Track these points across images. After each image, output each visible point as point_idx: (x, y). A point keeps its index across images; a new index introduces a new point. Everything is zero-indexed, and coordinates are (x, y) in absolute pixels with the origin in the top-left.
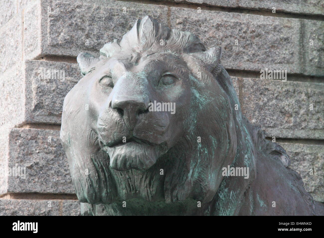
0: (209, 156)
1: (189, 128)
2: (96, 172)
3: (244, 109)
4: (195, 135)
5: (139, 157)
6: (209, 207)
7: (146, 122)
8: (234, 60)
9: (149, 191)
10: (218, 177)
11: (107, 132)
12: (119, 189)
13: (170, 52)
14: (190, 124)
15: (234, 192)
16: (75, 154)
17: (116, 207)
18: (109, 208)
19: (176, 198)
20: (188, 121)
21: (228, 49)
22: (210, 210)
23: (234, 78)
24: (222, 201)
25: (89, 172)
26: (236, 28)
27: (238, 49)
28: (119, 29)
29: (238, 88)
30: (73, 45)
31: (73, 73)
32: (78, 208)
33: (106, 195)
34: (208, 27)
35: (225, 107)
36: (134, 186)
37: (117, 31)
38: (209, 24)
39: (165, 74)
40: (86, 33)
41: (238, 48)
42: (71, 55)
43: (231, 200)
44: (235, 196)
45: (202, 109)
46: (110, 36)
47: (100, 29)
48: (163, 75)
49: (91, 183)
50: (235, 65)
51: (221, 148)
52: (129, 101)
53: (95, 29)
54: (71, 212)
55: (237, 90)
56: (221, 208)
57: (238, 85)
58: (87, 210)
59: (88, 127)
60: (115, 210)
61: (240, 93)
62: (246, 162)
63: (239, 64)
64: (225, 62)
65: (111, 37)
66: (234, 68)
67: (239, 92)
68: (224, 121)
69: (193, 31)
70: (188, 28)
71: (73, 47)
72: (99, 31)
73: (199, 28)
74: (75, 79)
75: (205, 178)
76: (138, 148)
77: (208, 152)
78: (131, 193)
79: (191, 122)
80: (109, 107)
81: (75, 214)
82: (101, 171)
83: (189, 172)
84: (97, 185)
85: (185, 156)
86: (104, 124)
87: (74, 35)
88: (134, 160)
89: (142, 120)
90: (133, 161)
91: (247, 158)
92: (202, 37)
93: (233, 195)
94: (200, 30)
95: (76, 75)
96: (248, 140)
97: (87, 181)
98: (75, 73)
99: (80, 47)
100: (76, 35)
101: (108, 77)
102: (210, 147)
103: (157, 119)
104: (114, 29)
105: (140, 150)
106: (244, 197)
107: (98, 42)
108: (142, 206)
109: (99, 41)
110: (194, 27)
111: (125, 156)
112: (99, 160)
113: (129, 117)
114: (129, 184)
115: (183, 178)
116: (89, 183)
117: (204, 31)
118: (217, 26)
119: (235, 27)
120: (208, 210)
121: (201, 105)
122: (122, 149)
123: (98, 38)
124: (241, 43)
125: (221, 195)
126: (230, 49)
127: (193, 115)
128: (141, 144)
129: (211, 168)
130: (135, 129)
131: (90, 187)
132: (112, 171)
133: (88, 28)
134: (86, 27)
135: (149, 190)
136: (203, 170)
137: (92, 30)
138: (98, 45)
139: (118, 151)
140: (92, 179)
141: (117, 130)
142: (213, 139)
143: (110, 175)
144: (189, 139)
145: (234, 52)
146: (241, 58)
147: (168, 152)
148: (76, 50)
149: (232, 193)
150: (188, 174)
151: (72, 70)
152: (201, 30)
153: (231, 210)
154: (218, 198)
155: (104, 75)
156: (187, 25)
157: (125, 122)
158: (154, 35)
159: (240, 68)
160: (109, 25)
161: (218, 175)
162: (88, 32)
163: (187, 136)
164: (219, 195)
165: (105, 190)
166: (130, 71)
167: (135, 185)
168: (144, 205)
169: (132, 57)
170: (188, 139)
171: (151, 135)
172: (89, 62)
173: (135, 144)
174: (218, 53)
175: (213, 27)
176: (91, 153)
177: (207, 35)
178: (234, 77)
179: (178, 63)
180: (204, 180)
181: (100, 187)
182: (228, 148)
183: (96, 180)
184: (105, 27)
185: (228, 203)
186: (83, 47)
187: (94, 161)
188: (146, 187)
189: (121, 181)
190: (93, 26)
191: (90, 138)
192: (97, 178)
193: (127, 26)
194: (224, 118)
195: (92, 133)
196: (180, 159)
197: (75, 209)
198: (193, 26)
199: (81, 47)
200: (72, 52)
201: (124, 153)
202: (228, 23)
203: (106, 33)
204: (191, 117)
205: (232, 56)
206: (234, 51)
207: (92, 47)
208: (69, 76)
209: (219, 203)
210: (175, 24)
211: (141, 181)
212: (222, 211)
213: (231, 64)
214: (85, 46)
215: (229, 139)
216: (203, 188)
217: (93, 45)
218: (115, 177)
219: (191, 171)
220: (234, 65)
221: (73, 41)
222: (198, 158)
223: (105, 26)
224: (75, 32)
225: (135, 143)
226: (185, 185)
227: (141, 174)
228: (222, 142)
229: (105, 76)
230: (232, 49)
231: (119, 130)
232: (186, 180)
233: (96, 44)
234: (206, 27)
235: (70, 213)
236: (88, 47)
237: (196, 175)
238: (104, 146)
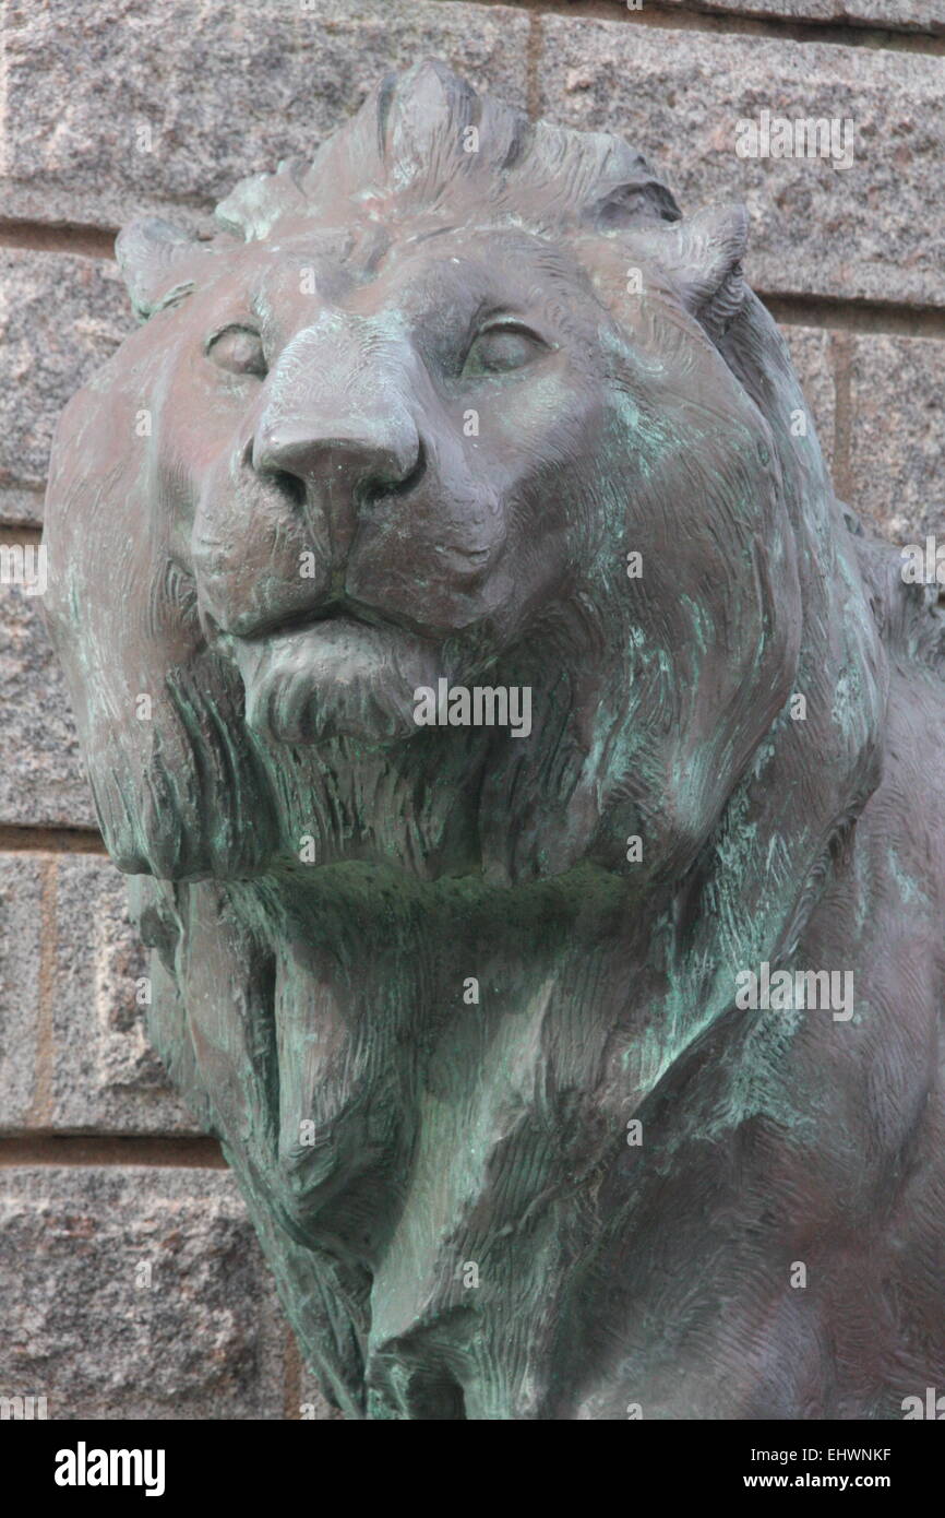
0: (677, 686)
1: (593, 560)
2: (187, 743)
3: (855, 470)
4: (618, 595)
5: (368, 687)
6: (675, 904)
7: (403, 534)
8: (815, 256)
9: (414, 831)
10: (716, 775)
11: (230, 573)
12: (285, 817)
13: (518, 223)
14: (595, 542)
15: (783, 842)
16: (97, 664)
17: (274, 896)
18: (244, 898)
19: (531, 864)
20: (587, 530)
21: (793, 207)
22: (676, 916)
23: (813, 336)
24: (729, 878)
25: (156, 744)
26: (830, 112)
27: (834, 204)
28: (312, 111)
29: (831, 381)
30: (108, 179)
31: (108, 304)
32: (124, 888)
33: (230, 844)
34: (705, 106)
35: (751, 470)
36: (349, 805)
37: (304, 118)
38: (709, 94)
39: (490, 323)
40: (168, 125)
41: (838, 201)
42: (102, 221)
43: (770, 874)
44: (787, 857)
45: (652, 479)
46: (270, 141)
47: (227, 105)
48: (482, 328)
49: (164, 793)
50: (820, 277)
51: (728, 651)
52: (330, 440)
53: (209, 110)
54: (94, 907)
55: (825, 387)
56: (725, 907)
57: (832, 368)
58: (152, 904)
59: (153, 546)
60: (270, 908)
61: (838, 400)
62: (843, 710)
63: (838, 273)
64: (778, 262)
65: (275, 146)
66: (815, 291)
67: (833, 397)
68: (746, 533)
69: (641, 125)
70: (619, 109)
71: (108, 186)
72: (225, 118)
73: (665, 108)
74: (116, 331)
75: (659, 780)
76: (364, 643)
77: (675, 666)
78: (337, 838)
79: (600, 535)
80: (243, 466)
81: (108, 913)
82: (207, 742)
83: (586, 751)
84: (191, 801)
85: (573, 682)
86: (218, 540)
87: (116, 133)
88: (346, 698)
89: (386, 525)
90: (341, 703)
91: (847, 693)
92: (677, 151)
93: (779, 855)
94: (671, 121)
95: (121, 312)
96: (853, 615)
97: (148, 783)
98: (117, 304)
99: (142, 189)
100: (123, 133)
101: (246, 329)
102: (683, 647)
103: (451, 523)
104: (293, 110)
105: (375, 657)
106: (831, 863)
107: (219, 168)
108: (386, 894)
109: (225, 162)
110: (642, 107)
111: (310, 680)
112: (200, 694)
113: (327, 510)
114: (330, 801)
115: (560, 778)
116: (158, 790)
117: (687, 125)
118: (746, 100)
119: (824, 109)
120: (670, 919)
121: (650, 459)
122: (295, 651)
123: (221, 151)
124: (849, 181)
125: (727, 851)
126: (800, 204)
127: (611, 507)
128: (379, 629)
129: (682, 735)
130: (355, 565)
131: (161, 807)
132: (257, 742)
133: (175, 104)
134: (167, 101)
135: (413, 824)
136: (648, 746)
137: (194, 113)
138: (217, 181)
139: (281, 659)
140: (170, 776)
141: (276, 566)
142: (696, 609)
143: (250, 760)
144: (591, 609)
145: (816, 220)
146: (849, 245)
147: (497, 665)
148: (124, 200)
149: (777, 845)
150: (583, 762)
151: (104, 291)
152: (673, 118)
153: (767, 916)
154: (714, 867)
155: (228, 323)
156: (612, 98)
157: (308, 533)
158: (451, 145)
159: (842, 291)
160: (271, 90)
161: (712, 768)
162: (176, 123)
163: (584, 597)
164: (720, 851)
165: (227, 821)
166: (338, 309)
167: (354, 804)
168: (395, 887)
169: (351, 246)
170: (587, 609)
171: (424, 589)
172: (169, 259)
173: (355, 629)
174: (727, 232)
175: (728, 108)
176: (168, 664)
177: (702, 144)
178: (816, 331)
179: (553, 275)
180: (651, 787)
181: (203, 810)
182: (761, 648)
183: (185, 781)
184: (253, 101)
185: (756, 887)
186: (152, 189)
187: (178, 695)
188: (402, 813)
189: (295, 784)
190: (198, 96)
191: (162, 598)
192: (193, 768)
193: (350, 96)
194: (748, 520)
195: (170, 579)
196: (549, 695)
197: (112, 895)
198: (641, 101)
199: (146, 187)
200: (104, 209)
201: (304, 668)
202: (796, 91)
203: (253, 128)
204: (601, 512)
205: (806, 237)
206: (820, 214)
207: (191, 187)
208: (91, 315)
209: (715, 887)
210: (561, 90)
211: (380, 785)
212: (728, 922)
213: (804, 272)
214: (160, 185)
215: (767, 611)
216: (648, 824)
217: (196, 182)
218: (271, 767)
219: (597, 749)
220: (816, 275)
221: (108, 162)
222: (631, 692)
223: (253, 96)
224: (120, 119)
225: (352, 625)
226: (570, 811)
227: (380, 757)
228: (737, 622)
229: (231, 326)
230: (808, 205)
231: (283, 564)
232: (572, 789)
233: (210, 177)
234: (696, 108)
235: (90, 909)
236: (174, 190)
237: (618, 766)
238: (222, 632)
